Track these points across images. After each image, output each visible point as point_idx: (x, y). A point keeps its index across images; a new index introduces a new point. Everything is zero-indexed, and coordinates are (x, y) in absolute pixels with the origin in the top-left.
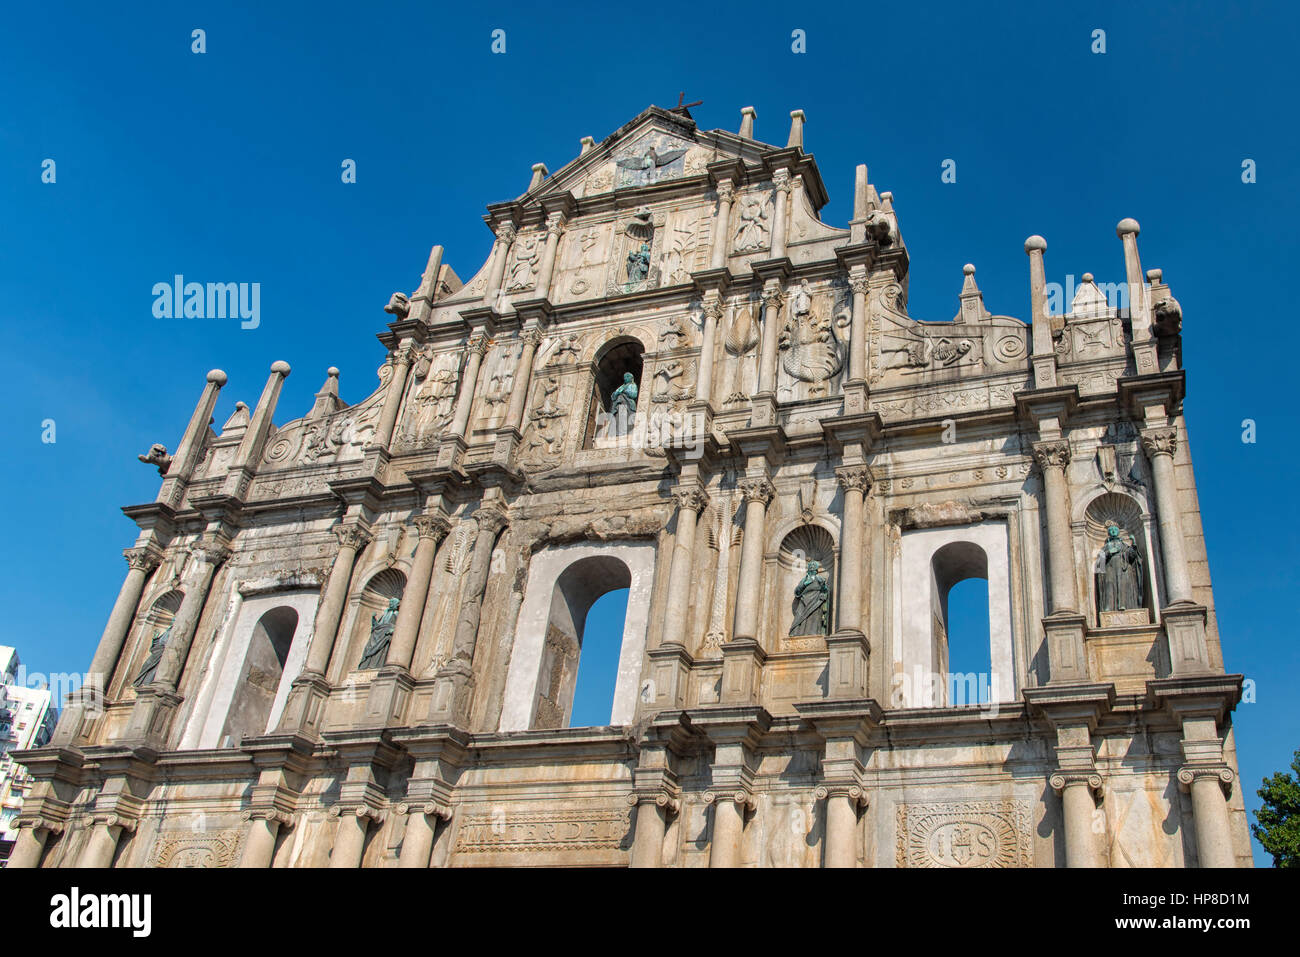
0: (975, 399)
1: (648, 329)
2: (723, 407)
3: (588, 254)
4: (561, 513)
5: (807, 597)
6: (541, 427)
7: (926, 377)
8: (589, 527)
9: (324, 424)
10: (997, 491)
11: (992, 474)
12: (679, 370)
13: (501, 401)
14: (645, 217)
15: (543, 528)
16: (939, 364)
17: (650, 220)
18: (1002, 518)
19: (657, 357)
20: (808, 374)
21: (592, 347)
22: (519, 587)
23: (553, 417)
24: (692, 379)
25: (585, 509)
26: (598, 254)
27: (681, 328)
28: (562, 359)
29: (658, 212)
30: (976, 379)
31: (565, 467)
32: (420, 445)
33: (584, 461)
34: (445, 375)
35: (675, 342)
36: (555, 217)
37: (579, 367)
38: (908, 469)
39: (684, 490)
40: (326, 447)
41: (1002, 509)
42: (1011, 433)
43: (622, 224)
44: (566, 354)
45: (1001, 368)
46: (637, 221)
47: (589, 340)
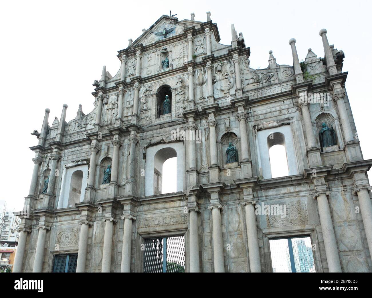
0: (276, 90)
1: (172, 81)
2: (198, 101)
3: (150, 62)
4: (153, 137)
5: (231, 153)
6: (144, 113)
7: (260, 86)
8: (162, 140)
9: (80, 120)
10: (287, 116)
11: (284, 112)
12: (183, 92)
13: (131, 107)
14: (165, 49)
15: (149, 141)
16: (264, 81)
17: (167, 50)
18: (288, 124)
19: (175, 89)
20: (223, 89)
21: (155, 89)
22: (144, 158)
23: (147, 110)
24: (187, 94)
25: (161, 135)
26: (152, 62)
27: (182, 80)
28: (147, 93)
29: (169, 47)
30: (277, 84)
31: (153, 124)
32: (109, 122)
33: (158, 121)
34: (113, 102)
35: (180, 85)
36: (138, 52)
37: (152, 95)
38: (257, 113)
39: (190, 125)
40: (82, 126)
41: (288, 122)
42: (290, 99)
43: (159, 52)
44: (148, 92)
45: (284, 80)
46: (164, 51)
47: (154, 87)
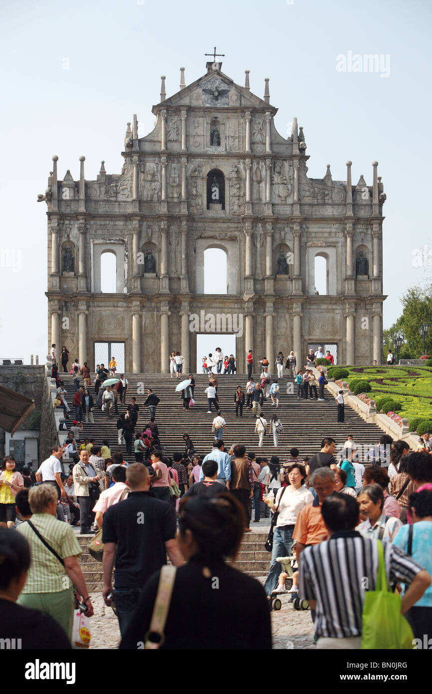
0: (329, 211)
1: (227, 168)
2: (254, 201)
3: (197, 130)
4: (205, 230)
5: (283, 264)
6: (193, 199)
7: (315, 202)
8: (216, 235)
9: (107, 184)
10: (334, 240)
11: (333, 235)
12: (238, 186)
13: (176, 186)
14: (216, 118)
16: (319, 198)
17: (219, 120)
18: (335, 247)
19: (230, 179)
20: (281, 194)
21: (206, 171)
22: (195, 252)
23: (197, 196)
24: (243, 189)
25: (213, 230)
26: (200, 131)
27: (237, 170)
28: (196, 174)
29: (221, 117)
31: (205, 215)
32: (149, 199)
33: (211, 214)
34: (152, 172)
35: (236, 176)
36: (184, 113)
37: (202, 178)
39: (249, 231)
40: (111, 194)
41: (335, 245)
42: (339, 224)
43: (208, 119)
44: (197, 172)
45: (337, 202)
46: (214, 119)
47: (204, 167)
